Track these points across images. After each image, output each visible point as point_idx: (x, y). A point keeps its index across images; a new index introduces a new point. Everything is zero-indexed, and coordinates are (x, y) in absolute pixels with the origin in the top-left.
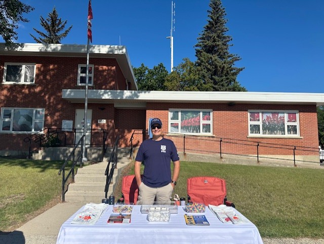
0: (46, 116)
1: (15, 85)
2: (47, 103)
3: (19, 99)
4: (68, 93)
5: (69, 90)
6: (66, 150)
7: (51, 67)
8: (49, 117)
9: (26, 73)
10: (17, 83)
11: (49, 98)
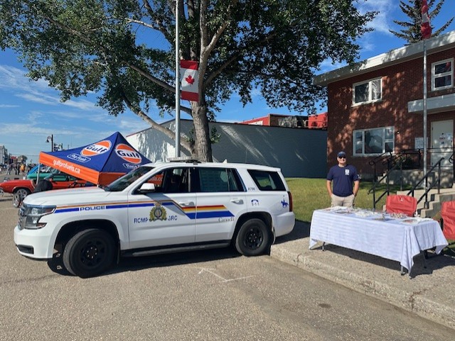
0: (396, 134)
1: (362, 105)
2: (396, 119)
3: (367, 120)
4: (414, 106)
5: (415, 102)
6: (410, 173)
7: (398, 75)
8: (399, 136)
9: (373, 90)
10: (364, 103)
11: (398, 113)
